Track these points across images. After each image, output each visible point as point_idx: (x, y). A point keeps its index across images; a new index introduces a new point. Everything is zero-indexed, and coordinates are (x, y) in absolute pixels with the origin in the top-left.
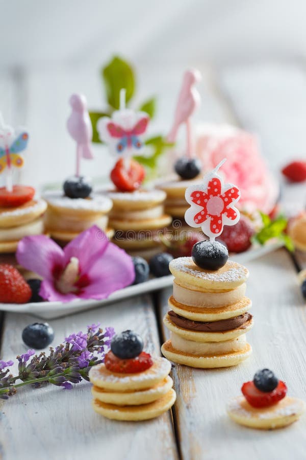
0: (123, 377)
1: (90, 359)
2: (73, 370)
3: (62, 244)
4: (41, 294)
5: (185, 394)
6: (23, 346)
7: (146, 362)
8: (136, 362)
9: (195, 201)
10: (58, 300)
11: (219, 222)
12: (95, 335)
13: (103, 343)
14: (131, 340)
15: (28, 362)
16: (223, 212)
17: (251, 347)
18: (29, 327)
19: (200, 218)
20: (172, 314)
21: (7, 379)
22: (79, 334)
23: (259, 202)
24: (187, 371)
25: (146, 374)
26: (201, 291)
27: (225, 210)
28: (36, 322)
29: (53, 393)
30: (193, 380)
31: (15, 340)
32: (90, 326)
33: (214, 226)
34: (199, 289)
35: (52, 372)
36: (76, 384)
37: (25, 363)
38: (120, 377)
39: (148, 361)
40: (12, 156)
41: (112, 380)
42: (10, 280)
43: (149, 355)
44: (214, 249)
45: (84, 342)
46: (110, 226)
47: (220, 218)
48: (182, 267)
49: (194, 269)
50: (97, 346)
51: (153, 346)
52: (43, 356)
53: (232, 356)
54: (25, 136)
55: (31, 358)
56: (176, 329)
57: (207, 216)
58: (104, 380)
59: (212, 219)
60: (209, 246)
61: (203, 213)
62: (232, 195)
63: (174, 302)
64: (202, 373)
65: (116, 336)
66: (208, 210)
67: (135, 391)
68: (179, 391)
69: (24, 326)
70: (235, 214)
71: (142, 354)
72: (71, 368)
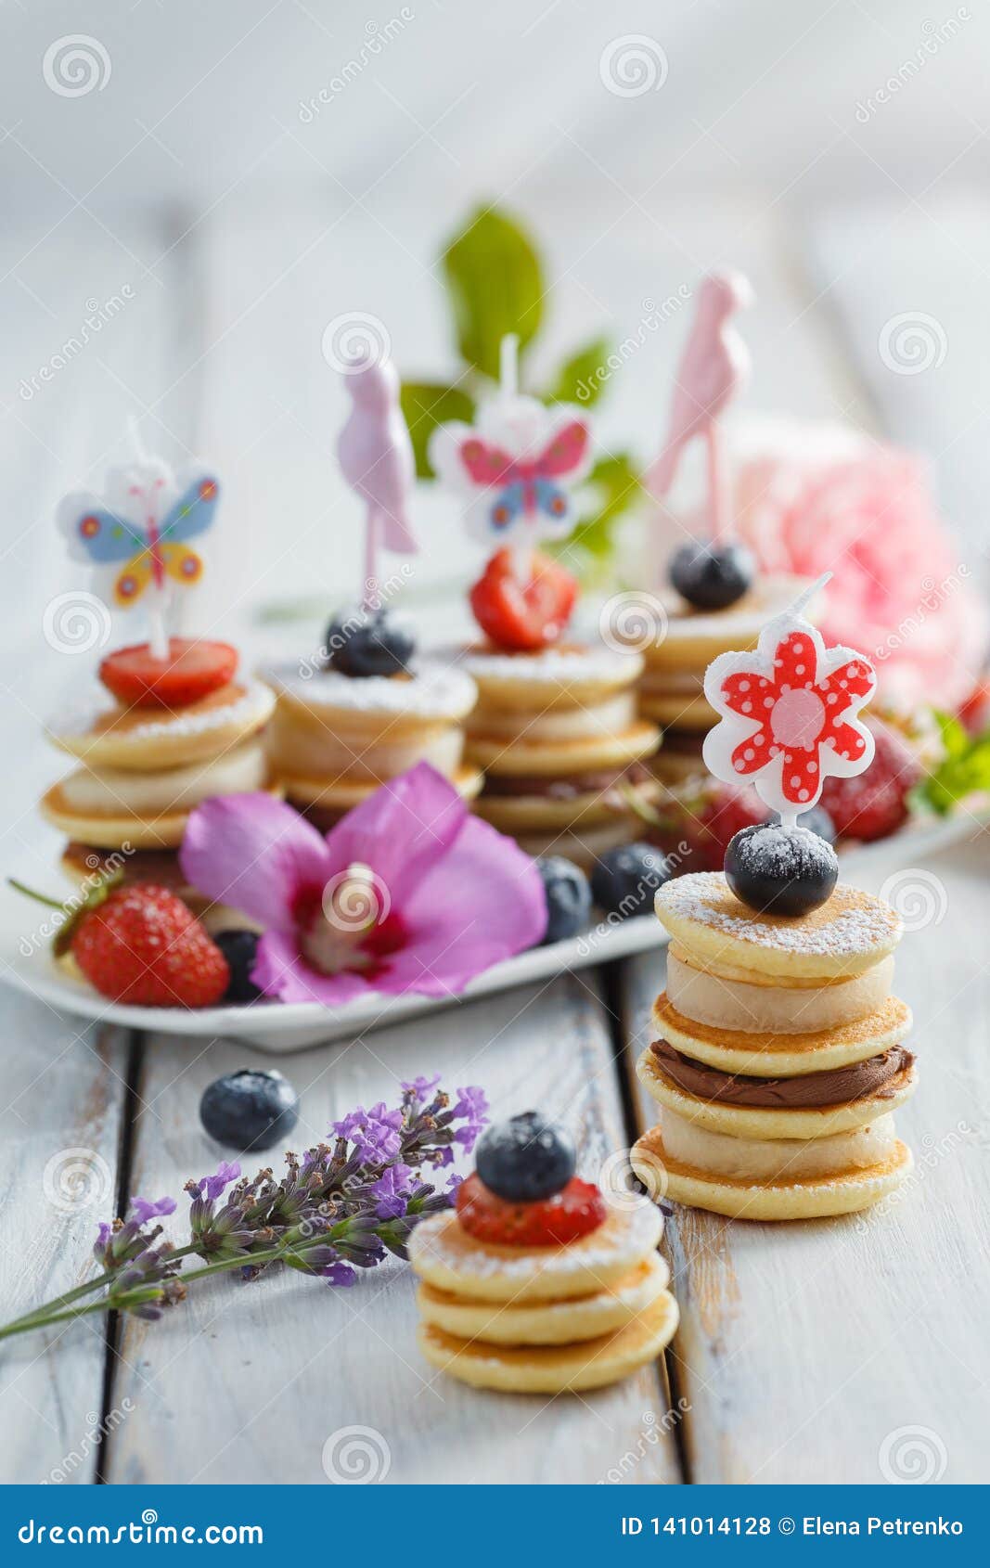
0: (515, 1258)
1: (411, 1190)
2: (358, 1228)
3: (323, 818)
4: (256, 978)
5: (706, 1306)
6: (204, 1141)
7: (585, 1211)
8: (554, 1211)
9: (734, 704)
10: (311, 999)
11: (811, 767)
12: (424, 1114)
13: (450, 1137)
14: (538, 1146)
15: (221, 1203)
16: (822, 738)
17: (910, 1153)
18: (220, 1083)
19: (751, 756)
20: (662, 1050)
21: (154, 1257)
22: (375, 1112)
23: (932, 665)
24: (713, 1230)
25: (586, 1250)
26: (756, 982)
27: (828, 731)
28: (243, 1067)
29: (297, 1296)
30: (729, 1261)
31: (177, 1123)
32: (411, 1081)
33: (796, 782)
34: (748, 977)
35: (294, 1230)
36: (369, 1270)
37: (210, 1203)
38: (503, 1258)
39: (590, 1206)
40: (167, 550)
41: (481, 1266)
42: (161, 935)
43: (593, 1190)
44: (796, 853)
45: (391, 1138)
46: (468, 761)
47: (814, 756)
48: (694, 908)
49: (733, 913)
50: (432, 1147)
51: (604, 1144)
52: (265, 1183)
53: (851, 1184)
54: (207, 489)
55: (230, 1187)
56: (676, 1099)
57: (773, 750)
58: (456, 1267)
59: (789, 759)
60: (779, 844)
61: (759, 741)
62: (850, 683)
63: (671, 1014)
64: (758, 1235)
65: (492, 1130)
66: (775, 732)
67: (553, 1301)
68: (688, 1295)
69: (209, 1079)
70: (859, 744)
71: (573, 1186)
72: (353, 1220)
